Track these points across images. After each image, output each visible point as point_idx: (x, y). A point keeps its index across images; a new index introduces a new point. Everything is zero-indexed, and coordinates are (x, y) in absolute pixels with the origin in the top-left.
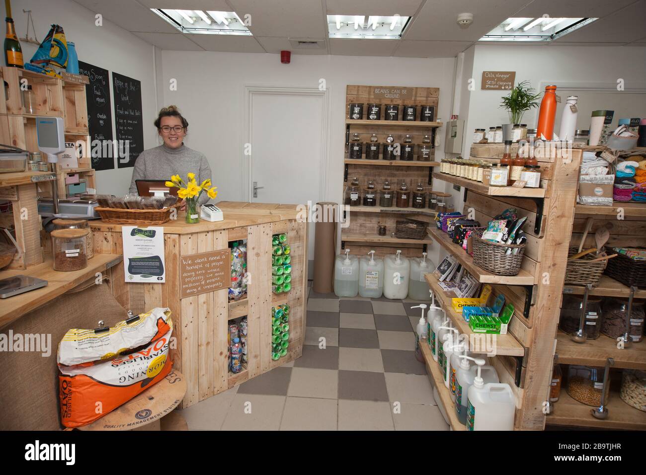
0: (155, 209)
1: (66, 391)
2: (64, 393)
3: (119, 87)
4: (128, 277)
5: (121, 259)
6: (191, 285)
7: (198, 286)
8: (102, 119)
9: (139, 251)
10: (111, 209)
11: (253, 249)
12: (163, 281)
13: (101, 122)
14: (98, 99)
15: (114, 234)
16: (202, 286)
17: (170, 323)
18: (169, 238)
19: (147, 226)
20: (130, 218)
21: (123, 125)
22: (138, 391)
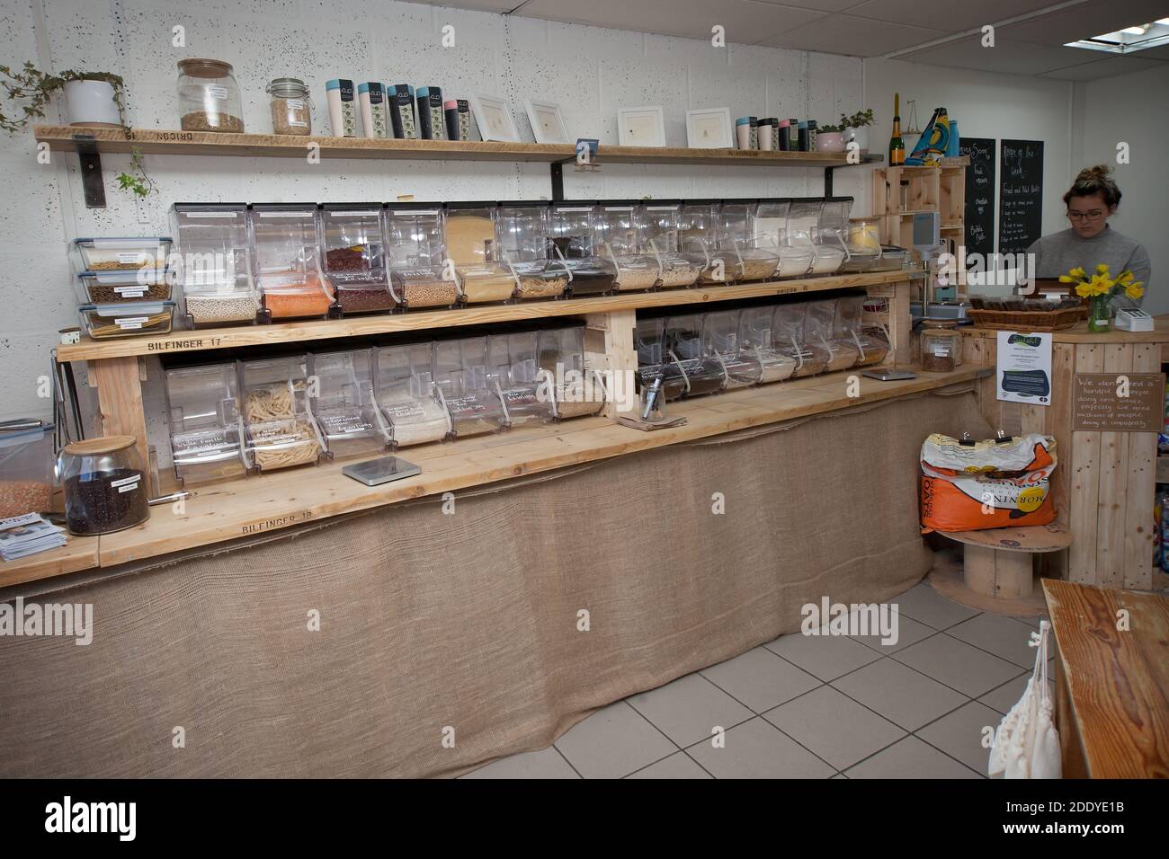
0: (1042, 310)
1: (928, 491)
2: (926, 493)
3: (1009, 158)
4: (1001, 394)
5: (993, 371)
6: (1089, 415)
7: (1102, 420)
8: (981, 206)
9: (1018, 363)
10: (986, 311)
12: (1048, 403)
13: (980, 209)
14: (979, 180)
15: (987, 341)
16: (1108, 420)
17: (1054, 456)
18: (1060, 348)
19: (1030, 332)
20: (1009, 323)
21: (1011, 209)
22: (1005, 519)
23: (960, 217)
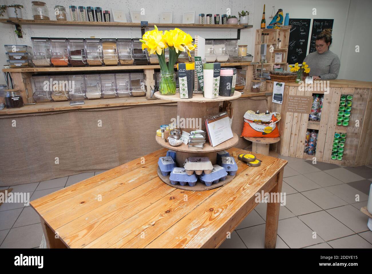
3: (316, 26)
4: (273, 100)
5: (272, 93)
6: (291, 108)
7: (294, 109)
8: (302, 42)
9: (277, 91)
11: (327, 99)
12: (282, 104)
14: (302, 33)
15: (272, 85)
16: (296, 109)
18: (286, 87)
19: (280, 82)
22: (261, 135)
23: (287, 46)
